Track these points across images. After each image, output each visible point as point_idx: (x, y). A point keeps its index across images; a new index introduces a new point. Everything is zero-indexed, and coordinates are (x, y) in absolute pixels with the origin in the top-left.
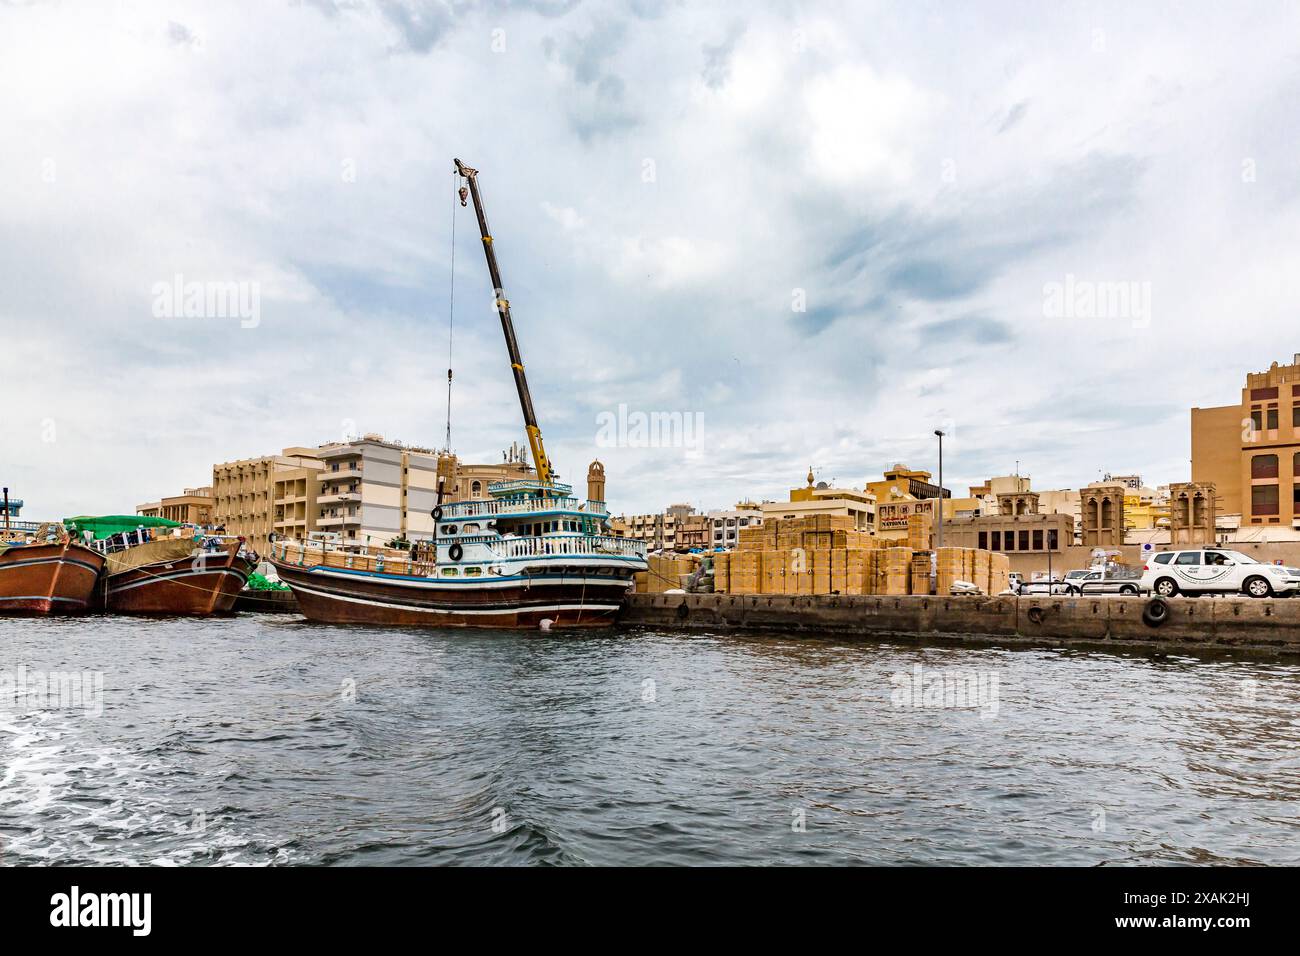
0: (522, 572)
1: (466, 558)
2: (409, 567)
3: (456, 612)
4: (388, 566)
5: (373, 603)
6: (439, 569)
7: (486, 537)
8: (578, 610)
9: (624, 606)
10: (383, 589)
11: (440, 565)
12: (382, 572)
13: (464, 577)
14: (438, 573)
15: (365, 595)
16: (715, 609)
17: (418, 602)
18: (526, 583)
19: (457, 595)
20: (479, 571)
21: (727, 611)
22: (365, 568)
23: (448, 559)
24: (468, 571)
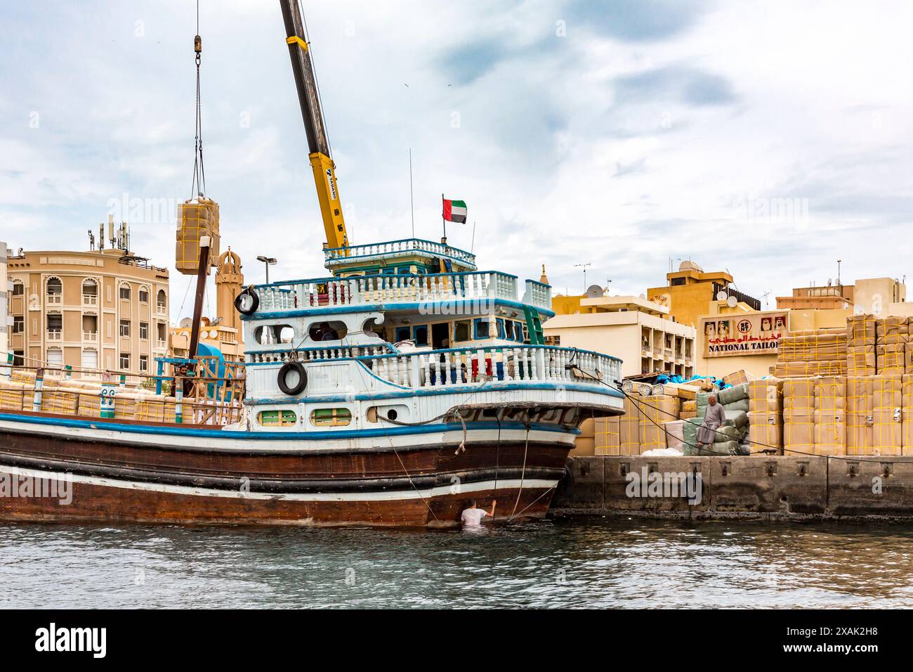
0: (448, 417)
1: (312, 391)
2: (178, 409)
3: (289, 497)
4: (124, 409)
5: (96, 481)
6: (251, 414)
7: (361, 349)
8: (515, 491)
9: (565, 481)
10: (117, 452)
11: (253, 403)
12: (109, 421)
13: (310, 427)
14: (250, 419)
15: (78, 464)
16: (763, 484)
17: (202, 478)
18: (457, 438)
19: (292, 464)
20: (345, 415)
21: (790, 487)
22: (72, 413)
23: (275, 393)
24: (318, 416)
